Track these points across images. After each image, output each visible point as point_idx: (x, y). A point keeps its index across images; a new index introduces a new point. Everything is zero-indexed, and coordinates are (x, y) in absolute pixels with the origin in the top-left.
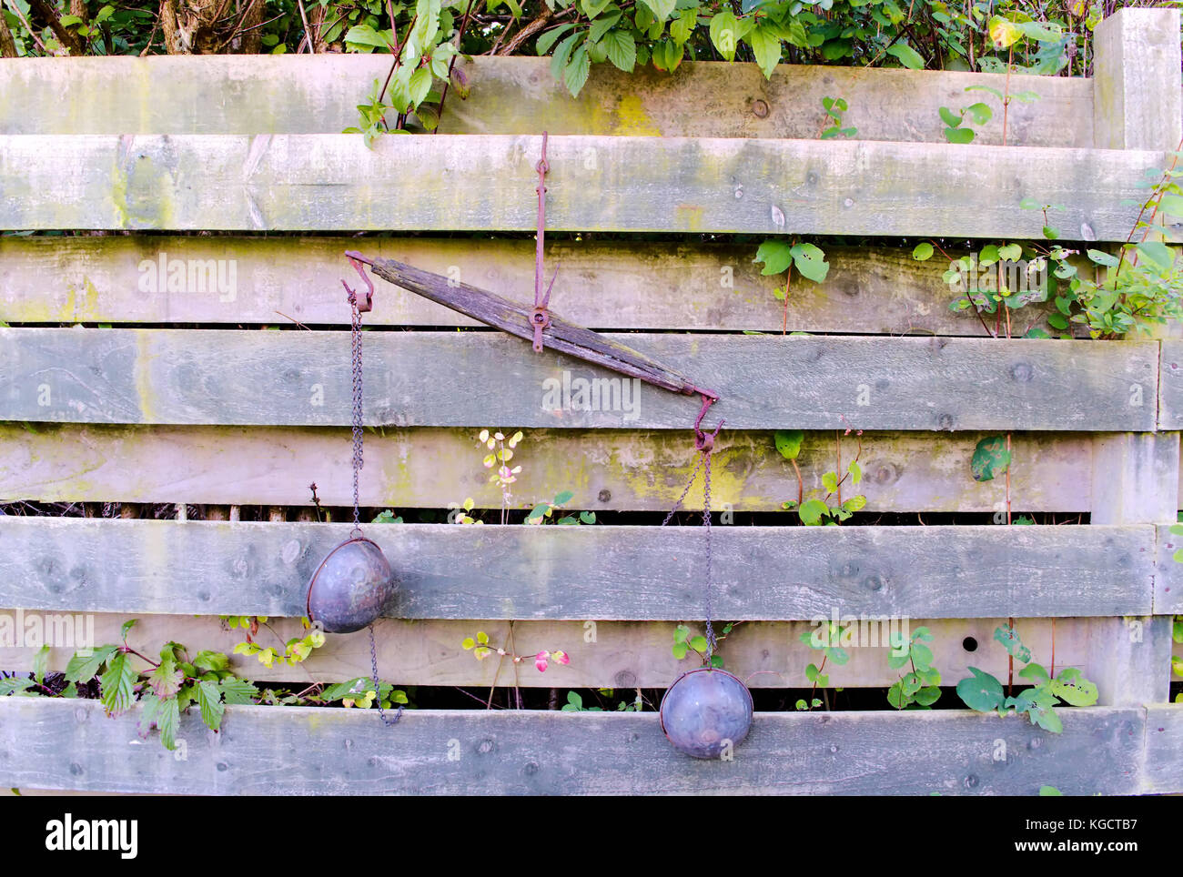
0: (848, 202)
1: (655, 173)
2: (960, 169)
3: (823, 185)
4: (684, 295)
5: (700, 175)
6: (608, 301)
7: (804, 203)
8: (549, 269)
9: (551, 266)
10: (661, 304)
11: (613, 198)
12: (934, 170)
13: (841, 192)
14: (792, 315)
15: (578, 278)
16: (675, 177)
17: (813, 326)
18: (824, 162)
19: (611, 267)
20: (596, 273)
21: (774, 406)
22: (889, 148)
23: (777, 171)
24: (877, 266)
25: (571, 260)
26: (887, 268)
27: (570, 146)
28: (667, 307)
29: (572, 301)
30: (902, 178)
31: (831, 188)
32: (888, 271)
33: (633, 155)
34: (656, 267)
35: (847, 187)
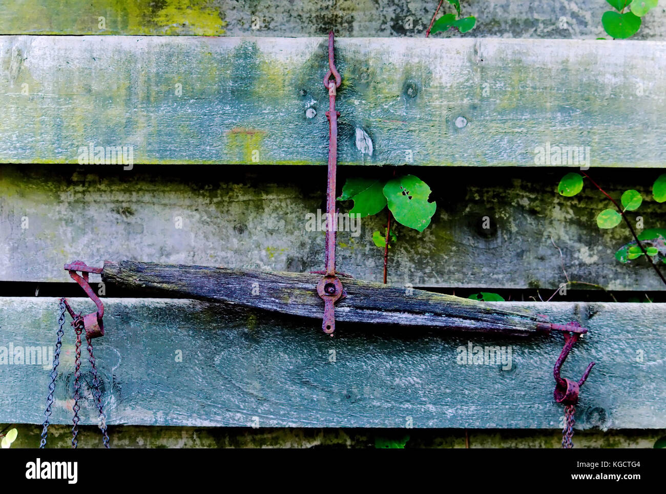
0: (459, 123)
1: (198, 85)
2: (615, 75)
3: (426, 99)
4: (254, 238)
5: (259, 88)
6: (149, 246)
7: (400, 124)
8: (69, 203)
9: (72, 199)
10: (222, 250)
11: (142, 120)
12: (579, 77)
13: (450, 109)
14: (403, 263)
15: (109, 214)
16: (225, 90)
17: (433, 280)
18: (427, 68)
19: (155, 200)
20: (134, 207)
21: (359, 397)
22: (517, 48)
23: (363, 81)
24: (523, 197)
25: (99, 190)
26: (536, 199)
27: (86, 50)
28: (230, 254)
29: (101, 246)
30: (534, 88)
31: (437, 103)
32: (537, 202)
33: (169, 62)
34: (215, 200)
35: (459, 102)
